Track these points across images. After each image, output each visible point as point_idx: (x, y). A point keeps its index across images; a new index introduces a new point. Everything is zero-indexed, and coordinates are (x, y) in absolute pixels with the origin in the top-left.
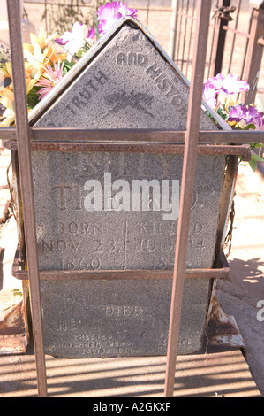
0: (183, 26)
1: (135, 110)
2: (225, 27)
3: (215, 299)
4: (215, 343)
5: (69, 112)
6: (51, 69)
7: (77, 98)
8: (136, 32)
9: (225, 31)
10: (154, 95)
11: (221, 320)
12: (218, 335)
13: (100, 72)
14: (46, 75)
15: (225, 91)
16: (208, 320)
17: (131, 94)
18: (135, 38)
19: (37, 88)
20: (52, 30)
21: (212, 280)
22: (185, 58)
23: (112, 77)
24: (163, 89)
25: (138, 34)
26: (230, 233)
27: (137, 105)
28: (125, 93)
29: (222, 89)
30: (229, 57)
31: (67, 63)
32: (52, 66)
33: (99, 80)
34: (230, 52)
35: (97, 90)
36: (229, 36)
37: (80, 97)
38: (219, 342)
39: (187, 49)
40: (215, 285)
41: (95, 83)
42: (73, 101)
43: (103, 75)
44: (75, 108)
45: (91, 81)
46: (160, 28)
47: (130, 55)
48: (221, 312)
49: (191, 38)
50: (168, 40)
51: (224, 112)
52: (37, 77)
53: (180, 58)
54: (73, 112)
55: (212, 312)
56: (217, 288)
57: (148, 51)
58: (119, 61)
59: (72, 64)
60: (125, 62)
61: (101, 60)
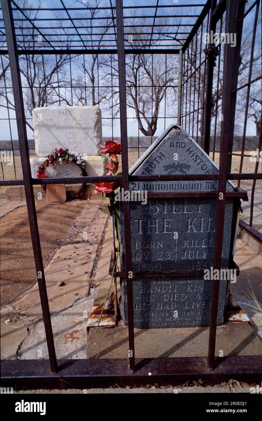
7: (148, 168)
10: (191, 164)
13: (160, 153)
17: (178, 164)
23: (167, 155)
24: (196, 161)
28: (174, 164)
33: (160, 157)
35: (159, 163)
37: (149, 167)
41: (158, 159)
42: (146, 169)
43: (162, 154)
45: (156, 158)
47: (177, 143)
57: (187, 140)
58: (171, 146)
60: (174, 146)
61: (161, 146)
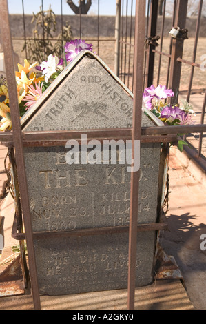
0: (124, 50)
1: (95, 114)
2: (153, 51)
3: (159, 244)
4: (162, 277)
5: (48, 118)
6: (33, 88)
7: (53, 109)
8: (93, 61)
9: (154, 53)
10: (108, 103)
11: (164, 260)
12: (163, 271)
13: (69, 89)
14: (30, 92)
15: (157, 97)
16: (155, 260)
17: (92, 103)
18: (92, 65)
19: (24, 102)
20: (30, 57)
21: (156, 231)
22: (127, 72)
23: (77, 93)
24: (114, 99)
25: (94, 62)
26: (167, 196)
27: (96, 111)
28: (87, 103)
29: (155, 95)
30: (157, 70)
31: (45, 83)
32: (34, 86)
33: (68, 95)
34: (158, 66)
35: (67, 102)
36: (157, 56)
37: (55, 107)
38: (164, 276)
39: (127, 65)
40: (159, 235)
41: (66, 97)
42: (51, 110)
43: (71, 91)
44: (52, 115)
45: (63, 96)
46: (107, 52)
47: (89, 77)
48: (165, 254)
49: (130, 57)
50: (113, 60)
51: (157, 112)
52: (24, 94)
53: (123, 72)
54: (51, 118)
55: (158, 254)
56: (160, 237)
57: (102, 73)
58: (82, 80)
59: (49, 84)
60: (86, 81)
61: (69, 81)
